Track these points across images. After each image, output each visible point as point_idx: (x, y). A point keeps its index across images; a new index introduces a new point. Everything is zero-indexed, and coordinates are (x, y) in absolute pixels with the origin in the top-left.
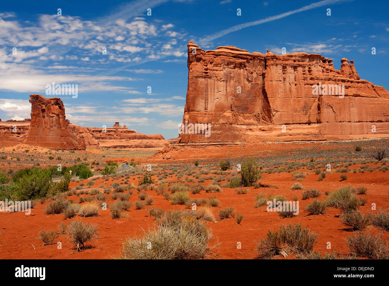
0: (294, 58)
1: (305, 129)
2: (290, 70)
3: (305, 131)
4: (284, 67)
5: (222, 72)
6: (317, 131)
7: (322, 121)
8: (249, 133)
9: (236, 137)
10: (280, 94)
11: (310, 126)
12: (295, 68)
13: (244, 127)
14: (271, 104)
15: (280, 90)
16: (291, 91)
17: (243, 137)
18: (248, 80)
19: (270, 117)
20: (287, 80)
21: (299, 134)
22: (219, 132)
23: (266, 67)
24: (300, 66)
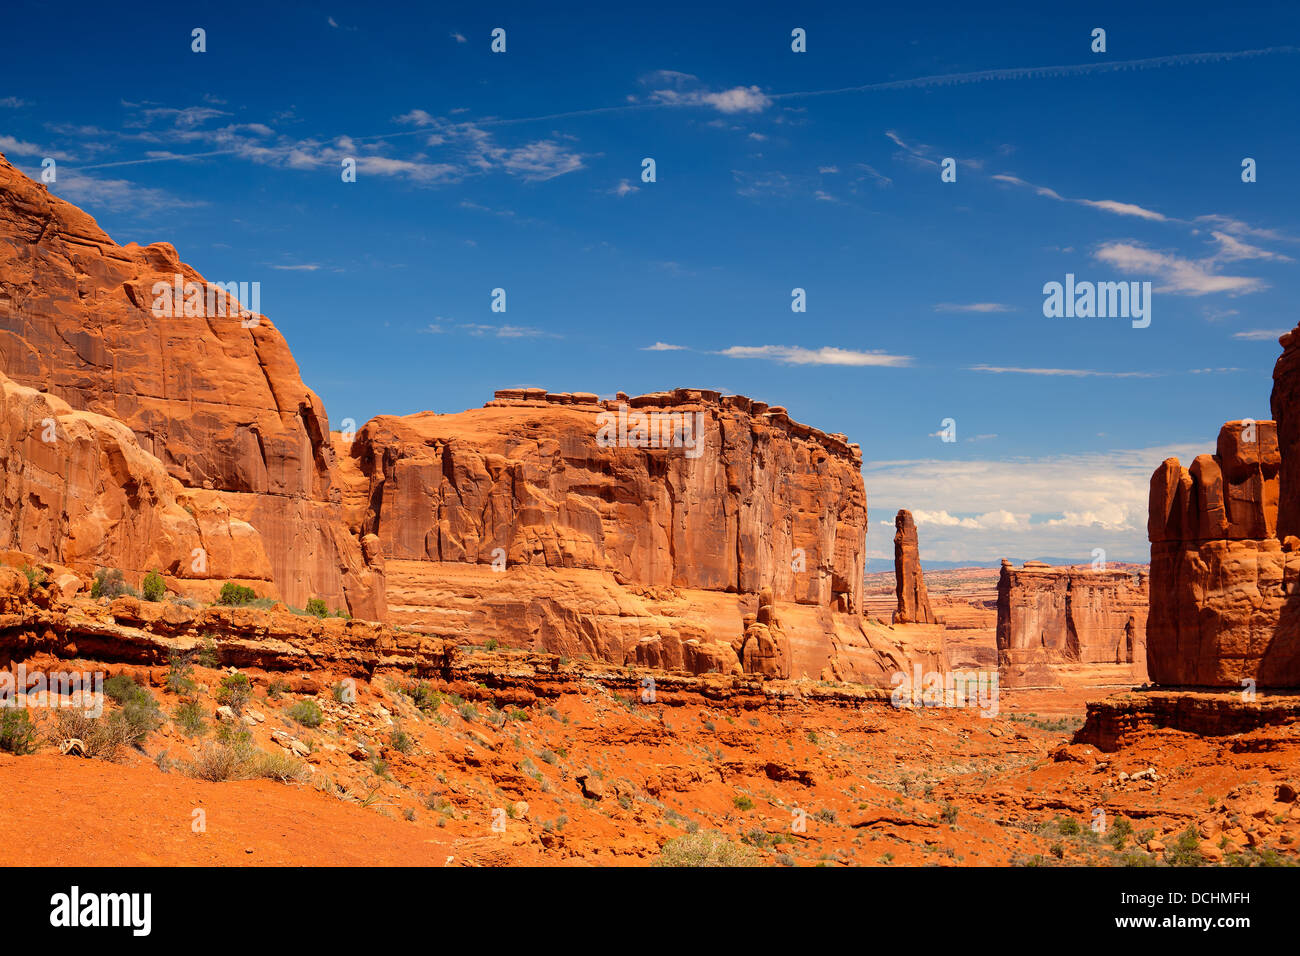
0: (1100, 578)
1: (1113, 670)
2: (1097, 592)
3: (1117, 673)
4: (1091, 589)
5: (1036, 596)
6: (1129, 673)
7: (1134, 660)
8: (1060, 674)
9: (1050, 680)
10: (1087, 625)
11: (1118, 666)
12: (1102, 590)
13: (1056, 667)
14: (1079, 637)
15: (1087, 618)
16: (1097, 620)
17: (1058, 680)
18: (1055, 606)
19: (1077, 653)
20: (1094, 605)
21: (1110, 676)
22: (1035, 674)
23: (1070, 588)
24: (1107, 587)
